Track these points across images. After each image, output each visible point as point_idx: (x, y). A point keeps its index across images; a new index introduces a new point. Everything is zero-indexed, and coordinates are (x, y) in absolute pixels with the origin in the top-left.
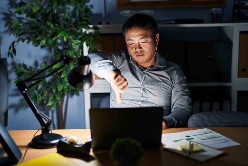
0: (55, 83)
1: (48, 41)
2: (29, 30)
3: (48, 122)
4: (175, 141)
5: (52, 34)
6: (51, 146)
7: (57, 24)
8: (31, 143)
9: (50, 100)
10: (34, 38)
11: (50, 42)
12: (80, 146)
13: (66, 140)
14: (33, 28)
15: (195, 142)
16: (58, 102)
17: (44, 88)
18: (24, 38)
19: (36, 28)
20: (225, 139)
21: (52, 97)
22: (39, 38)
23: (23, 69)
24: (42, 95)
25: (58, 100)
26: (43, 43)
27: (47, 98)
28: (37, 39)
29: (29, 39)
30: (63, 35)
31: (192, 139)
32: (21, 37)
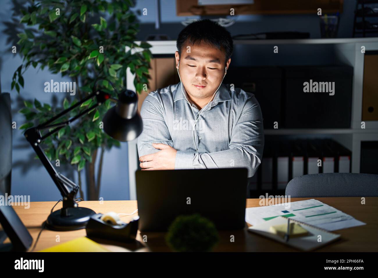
0: (84, 130)
1: (73, 66)
2: (43, 48)
3: (72, 189)
4: (266, 219)
5: (78, 56)
6: (77, 226)
7: (86, 39)
8: (47, 222)
9: (75, 154)
10: (52, 60)
11: (76, 66)
12: (122, 227)
13: (100, 218)
14: (49, 46)
15: (296, 221)
16: (88, 158)
17: (66, 137)
18: (37, 60)
19: (54, 45)
20: (341, 217)
21: (79, 151)
22: (59, 61)
23: (34, 107)
24: (64, 147)
25: (88, 155)
26: (65, 69)
27: (70, 152)
28: (56, 62)
29: (44, 62)
30: (95, 56)
31: (292, 215)
32: (31, 59)
